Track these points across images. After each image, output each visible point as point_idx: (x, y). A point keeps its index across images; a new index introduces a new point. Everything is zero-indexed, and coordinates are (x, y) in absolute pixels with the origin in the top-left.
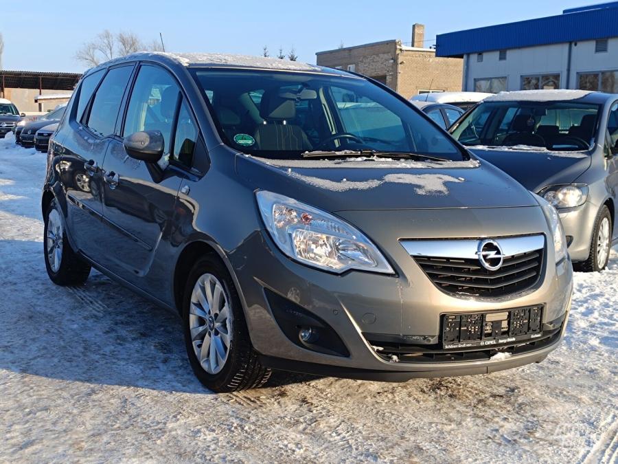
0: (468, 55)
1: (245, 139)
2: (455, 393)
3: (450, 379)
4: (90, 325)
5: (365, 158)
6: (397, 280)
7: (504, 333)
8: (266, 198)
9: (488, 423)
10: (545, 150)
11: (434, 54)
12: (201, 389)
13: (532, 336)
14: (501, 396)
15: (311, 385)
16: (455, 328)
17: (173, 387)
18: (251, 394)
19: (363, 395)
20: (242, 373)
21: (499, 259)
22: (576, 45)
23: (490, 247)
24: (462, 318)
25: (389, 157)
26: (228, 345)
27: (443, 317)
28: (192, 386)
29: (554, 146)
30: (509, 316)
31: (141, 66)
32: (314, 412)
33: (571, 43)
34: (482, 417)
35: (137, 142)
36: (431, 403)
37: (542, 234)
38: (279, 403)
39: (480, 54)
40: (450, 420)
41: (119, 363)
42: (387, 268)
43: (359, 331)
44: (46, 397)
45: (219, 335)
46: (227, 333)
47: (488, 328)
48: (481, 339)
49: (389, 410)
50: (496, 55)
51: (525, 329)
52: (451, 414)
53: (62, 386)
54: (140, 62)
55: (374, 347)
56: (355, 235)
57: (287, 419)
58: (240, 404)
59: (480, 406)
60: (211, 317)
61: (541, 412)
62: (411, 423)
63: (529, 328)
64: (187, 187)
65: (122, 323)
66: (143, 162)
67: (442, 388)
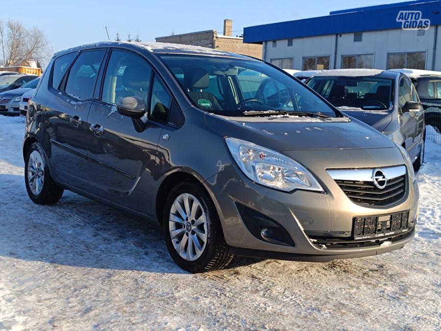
0: (266, 42)
1: (205, 103)
2: (346, 269)
3: (339, 261)
4: (79, 231)
5: (282, 116)
6: (326, 196)
7: (387, 229)
8: (233, 142)
9: (376, 287)
10: (360, 109)
11: (242, 41)
12: (182, 271)
13: (403, 231)
14: (377, 270)
15: (252, 266)
16: (361, 226)
17: (162, 270)
18: (216, 273)
19: (289, 272)
20: (215, 259)
21: (384, 181)
22: (340, 36)
23: (379, 174)
24: (365, 219)
25: (296, 115)
26: (205, 241)
27: (354, 219)
28: (175, 269)
29: (364, 107)
30: (391, 218)
31: (112, 51)
32: (264, 283)
33: (337, 35)
34: (370, 284)
35: (128, 104)
36: (335, 277)
37: (404, 165)
38: (238, 278)
39: (274, 42)
40: (352, 287)
41: (115, 255)
42: (319, 188)
43: (302, 229)
44: (79, 279)
45: (196, 234)
46: (204, 233)
47: (379, 226)
48: (375, 233)
49: (310, 281)
50: (286, 42)
51: (399, 226)
52: (350, 283)
53: (86, 272)
54: (111, 48)
55: (311, 239)
56: (297, 167)
57: (250, 289)
58: (213, 280)
59: (366, 277)
60: (189, 223)
61: (405, 279)
62: (328, 289)
63: (401, 226)
64: (167, 135)
65: (101, 229)
66: (130, 118)
67: (337, 267)
